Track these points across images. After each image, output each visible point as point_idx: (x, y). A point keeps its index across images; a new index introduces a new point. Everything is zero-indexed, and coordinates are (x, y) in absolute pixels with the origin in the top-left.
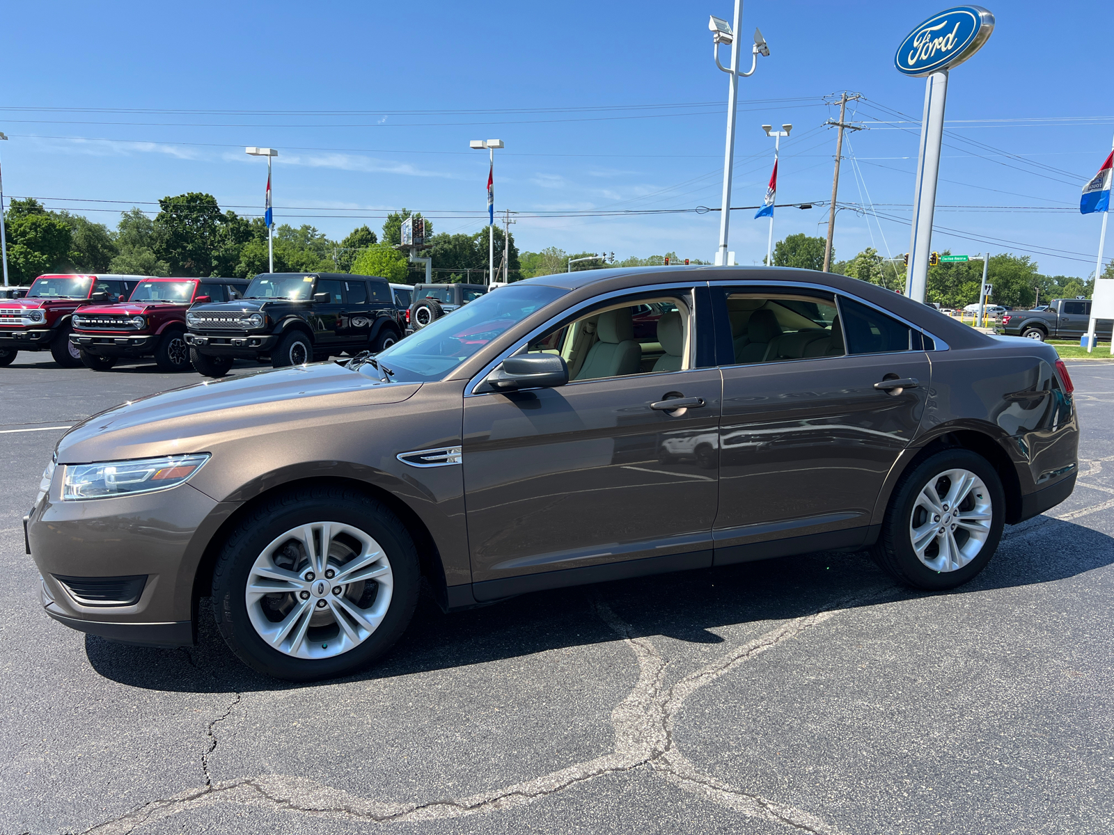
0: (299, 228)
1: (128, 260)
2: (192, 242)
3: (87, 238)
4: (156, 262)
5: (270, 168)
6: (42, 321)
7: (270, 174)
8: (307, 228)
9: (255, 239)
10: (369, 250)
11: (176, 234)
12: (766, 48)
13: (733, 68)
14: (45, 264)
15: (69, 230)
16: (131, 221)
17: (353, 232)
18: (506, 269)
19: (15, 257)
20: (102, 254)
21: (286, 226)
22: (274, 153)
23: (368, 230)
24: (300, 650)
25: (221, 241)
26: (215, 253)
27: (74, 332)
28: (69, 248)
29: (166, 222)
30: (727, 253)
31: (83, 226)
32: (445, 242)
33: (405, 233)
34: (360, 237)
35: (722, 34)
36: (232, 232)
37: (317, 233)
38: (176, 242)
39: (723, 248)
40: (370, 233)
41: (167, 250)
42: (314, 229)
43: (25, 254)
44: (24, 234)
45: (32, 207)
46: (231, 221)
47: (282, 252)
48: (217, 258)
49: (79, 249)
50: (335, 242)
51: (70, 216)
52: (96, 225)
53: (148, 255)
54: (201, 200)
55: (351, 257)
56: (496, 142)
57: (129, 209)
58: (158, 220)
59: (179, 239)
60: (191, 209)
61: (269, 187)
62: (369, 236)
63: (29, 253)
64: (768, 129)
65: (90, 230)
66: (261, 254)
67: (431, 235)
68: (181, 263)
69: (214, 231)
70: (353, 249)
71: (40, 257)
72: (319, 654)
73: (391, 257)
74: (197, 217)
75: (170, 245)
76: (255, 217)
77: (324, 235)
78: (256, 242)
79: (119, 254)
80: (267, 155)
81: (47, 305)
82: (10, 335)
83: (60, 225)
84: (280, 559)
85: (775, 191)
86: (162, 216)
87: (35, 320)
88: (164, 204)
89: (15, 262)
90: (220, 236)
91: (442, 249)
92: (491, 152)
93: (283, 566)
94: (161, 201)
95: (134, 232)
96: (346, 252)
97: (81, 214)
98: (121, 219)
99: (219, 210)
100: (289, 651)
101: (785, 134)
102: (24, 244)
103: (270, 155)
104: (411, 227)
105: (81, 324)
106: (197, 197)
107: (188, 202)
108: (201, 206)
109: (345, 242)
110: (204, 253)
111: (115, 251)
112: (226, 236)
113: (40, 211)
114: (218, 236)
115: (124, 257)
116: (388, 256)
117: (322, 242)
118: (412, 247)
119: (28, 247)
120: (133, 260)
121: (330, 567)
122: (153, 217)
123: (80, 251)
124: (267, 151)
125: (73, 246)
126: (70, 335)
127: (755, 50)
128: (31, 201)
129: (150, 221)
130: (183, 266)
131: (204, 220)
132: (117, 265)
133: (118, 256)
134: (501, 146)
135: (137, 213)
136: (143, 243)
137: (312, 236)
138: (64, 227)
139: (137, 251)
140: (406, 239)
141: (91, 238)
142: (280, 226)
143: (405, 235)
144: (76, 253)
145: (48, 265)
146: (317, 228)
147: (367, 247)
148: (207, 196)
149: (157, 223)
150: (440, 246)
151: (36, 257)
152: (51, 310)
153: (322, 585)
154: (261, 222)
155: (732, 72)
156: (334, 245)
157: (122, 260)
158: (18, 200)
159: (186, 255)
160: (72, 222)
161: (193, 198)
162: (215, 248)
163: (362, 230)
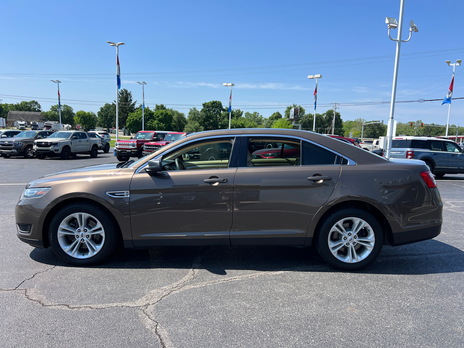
0: (253, 113)
1: (190, 126)
2: (213, 119)
3: (178, 118)
4: (199, 127)
5: (231, 91)
6: (135, 147)
7: (231, 93)
8: (256, 113)
9: (234, 118)
10: (278, 121)
11: (207, 116)
12: (415, 28)
13: (398, 39)
14: (164, 127)
15: (172, 115)
16: (193, 112)
17: (273, 114)
18: (333, 128)
19: (155, 125)
20: (182, 124)
21: (248, 112)
22: (233, 85)
23: (279, 113)
24: (75, 254)
25: (223, 119)
26: (220, 123)
27: (144, 151)
28: (172, 122)
29: (204, 112)
30: (393, 121)
31: (177, 114)
32: (310, 117)
33: (291, 114)
34: (275, 116)
35: (391, 24)
36: (227, 115)
37: (259, 115)
38: (207, 119)
39: (391, 119)
40: (279, 114)
41: (204, 122)
42: (258, 113)
43: (158, 124)
44: (158, 117)
45: (163, 107)
46: (227, 111)
47: (244, 122)
48: (220, 125)
49: (175, 122)
50: (266, 118)
51: (173, 110)
52: (181, 113)
53: (197, 124)
54: (216, 103)
55: (271, 124)
56: (319, 76)
57: (192, 108)
58: (201, 111)
59: (208, 118)
60: (213, 107)
61: (230, 98)
62: (279, 116)
63: (159, 123)
64: (449, 63)
65: (179, 115)
66: (236, 123)
67: (304, 114)
68: (208, 127)
69: (220, 115)
70: (272, 121)
71: (162, 125)
72: (81, 257)
73: (286, 124)
74: (215, 110)
75: (205, 120)
76: (236, 109)
77: (262, 116)
78: (235, 119)
79: (187, 124)
80: (230, 86)
81: (138, 141)
82: (126, 151)
83: (169, 113)
84: (71, 224)
85: (452, 91)
86: (203, 110)
87: (134, 147)
88: (204, 105)
89: (155, 127)
90: (223, 117)
91: (308, 120)
92: (317, 80)
93: (72, 226)
94: (203, 104)
95: (193, 116)
96: (269, 122)
97: (177, 110)
98: (189, 111)
99: (222, 107)
100: (70, 254)
101: (458, 64)
102: (158, 120)
103: (232, 86)
104: (293, 111)
105: (146, 148)
106: (215, 102)
107: (212, 104)
108: (216, 105)
109: (269, 118)
110: (216, 123)
111: (186, 122)
112: (225, 117)
113: (164, 109)
114: (222, 117)
115: (189, 125)
116: (285, 123)
117: (261, 118)
118: (293, 119)
119: (159, 121)
120: (192, 126)
121: (85, 228)
122: (200, 110)
123: (175, 123)
124: (230, 84)
125: (173, 121)
126: (143, 152)
127: (410, 29)
128: (162, 105)
129: (198, 112)
130: (209, 128)
131: (217, 110)
132: (187, 128)
133: (187, 125)
134: (321, 77)
135: (194, 109)
136: (196, 120)
137: (257, 116)
138: (171, 114)
139: (194, 123)
140: (291, 116)
141: (179, 118)
142: (245, 112)
143: (291, 115)
144: (174, 123)
145: (164, 128)
146: (259, 113)
147: (278, 120)
148: (219, 102)
149: (201, 112)
150: (307, 119)
151: (161, 125)
152: (139, 143)
153: (82, 234)
154: (238, 111)
155: (398, 41)
156: (266, 119)
157: (189, 126)
158: (158, 105)
159: (210, 124)
160: (173, 112)
161: (214, 103)
162: (220, 121)
163: (277, 113)
